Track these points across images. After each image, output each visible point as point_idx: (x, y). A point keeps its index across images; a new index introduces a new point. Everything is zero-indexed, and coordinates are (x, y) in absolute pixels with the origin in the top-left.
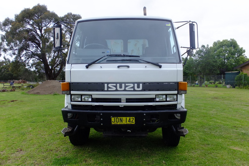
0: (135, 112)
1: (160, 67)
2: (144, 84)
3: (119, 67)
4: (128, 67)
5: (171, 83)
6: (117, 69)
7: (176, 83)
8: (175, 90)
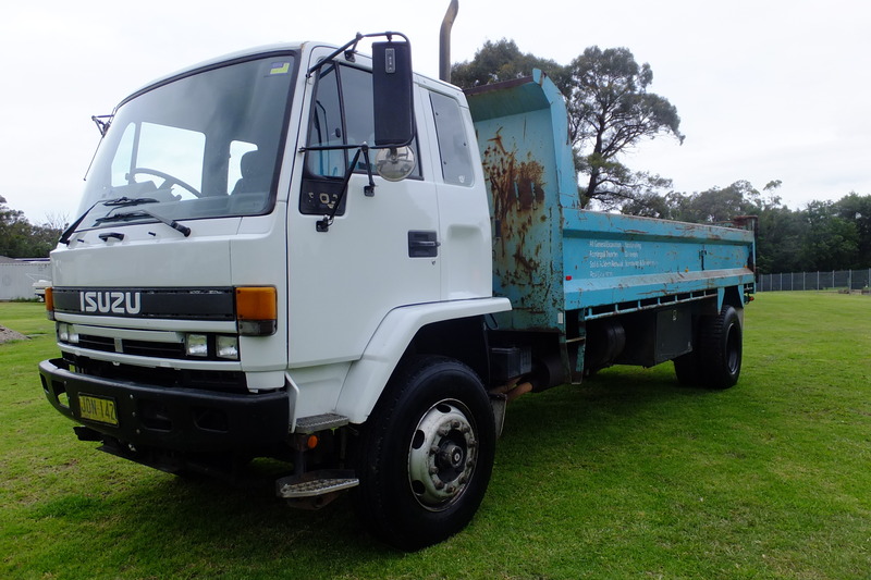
0: (115, 384)
1: (186, 232)
2: (144, 291)
3: (105, 238)
4: (120, 237)
5: (211, 292)
6: (102, 245)
7: (226, 291)
8: (228, 318)
